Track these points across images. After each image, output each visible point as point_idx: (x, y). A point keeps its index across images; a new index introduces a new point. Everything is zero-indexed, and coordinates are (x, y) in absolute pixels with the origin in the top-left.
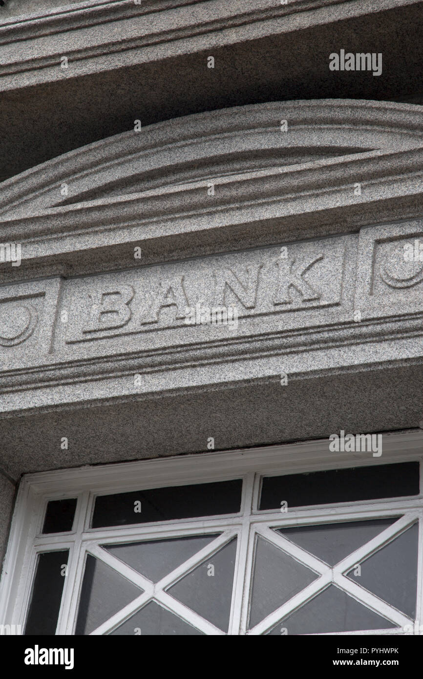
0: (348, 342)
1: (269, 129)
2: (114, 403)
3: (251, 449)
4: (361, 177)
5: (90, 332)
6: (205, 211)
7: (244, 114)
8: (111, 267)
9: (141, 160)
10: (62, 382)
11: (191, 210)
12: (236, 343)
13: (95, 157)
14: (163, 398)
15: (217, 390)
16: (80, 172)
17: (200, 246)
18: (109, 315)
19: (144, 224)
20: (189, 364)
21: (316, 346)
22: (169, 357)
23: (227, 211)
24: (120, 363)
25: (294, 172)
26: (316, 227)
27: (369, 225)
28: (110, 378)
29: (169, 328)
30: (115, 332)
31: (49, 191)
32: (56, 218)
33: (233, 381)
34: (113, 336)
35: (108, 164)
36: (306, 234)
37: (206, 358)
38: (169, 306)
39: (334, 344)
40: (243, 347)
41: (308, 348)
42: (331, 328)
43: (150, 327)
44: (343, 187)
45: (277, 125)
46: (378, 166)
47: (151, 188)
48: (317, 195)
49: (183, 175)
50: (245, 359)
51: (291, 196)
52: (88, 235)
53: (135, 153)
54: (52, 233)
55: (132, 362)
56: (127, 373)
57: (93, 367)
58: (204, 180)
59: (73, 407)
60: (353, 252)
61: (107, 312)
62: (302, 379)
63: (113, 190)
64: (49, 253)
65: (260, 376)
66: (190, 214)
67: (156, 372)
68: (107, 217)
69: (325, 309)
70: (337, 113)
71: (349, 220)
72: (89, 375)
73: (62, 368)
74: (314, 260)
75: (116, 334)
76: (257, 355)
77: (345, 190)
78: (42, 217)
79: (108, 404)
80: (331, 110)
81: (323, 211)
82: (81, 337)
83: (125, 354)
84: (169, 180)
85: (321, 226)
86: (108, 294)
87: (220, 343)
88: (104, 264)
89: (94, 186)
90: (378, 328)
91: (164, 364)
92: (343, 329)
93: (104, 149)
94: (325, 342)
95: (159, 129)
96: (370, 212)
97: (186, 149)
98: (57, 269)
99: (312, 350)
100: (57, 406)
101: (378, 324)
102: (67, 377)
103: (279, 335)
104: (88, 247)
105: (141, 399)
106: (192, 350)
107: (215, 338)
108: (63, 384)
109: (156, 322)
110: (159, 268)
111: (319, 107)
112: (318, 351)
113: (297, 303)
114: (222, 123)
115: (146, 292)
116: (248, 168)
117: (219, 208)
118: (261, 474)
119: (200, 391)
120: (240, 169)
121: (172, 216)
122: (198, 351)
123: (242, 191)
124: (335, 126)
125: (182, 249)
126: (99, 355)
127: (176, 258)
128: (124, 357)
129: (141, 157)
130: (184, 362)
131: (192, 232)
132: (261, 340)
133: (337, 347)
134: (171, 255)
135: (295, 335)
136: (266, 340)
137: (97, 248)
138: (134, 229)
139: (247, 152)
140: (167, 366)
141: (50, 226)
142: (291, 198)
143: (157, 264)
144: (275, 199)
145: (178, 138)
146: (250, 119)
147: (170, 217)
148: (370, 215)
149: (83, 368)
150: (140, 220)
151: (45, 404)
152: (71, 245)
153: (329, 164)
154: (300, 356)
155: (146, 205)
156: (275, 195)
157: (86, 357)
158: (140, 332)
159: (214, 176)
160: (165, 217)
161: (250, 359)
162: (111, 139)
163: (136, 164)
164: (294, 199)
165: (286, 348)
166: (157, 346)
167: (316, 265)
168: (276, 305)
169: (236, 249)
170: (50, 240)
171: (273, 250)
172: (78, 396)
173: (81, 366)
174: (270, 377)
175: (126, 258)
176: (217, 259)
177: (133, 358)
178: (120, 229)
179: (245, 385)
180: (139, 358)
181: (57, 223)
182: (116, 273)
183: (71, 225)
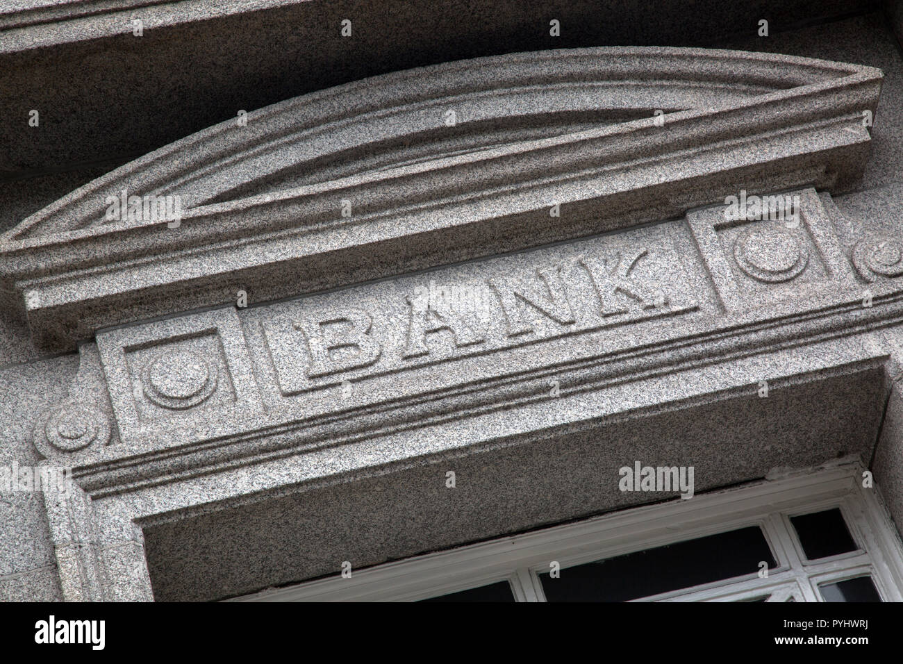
0: (732, 355)
1: (515, 90)
2: (393, 472)
3: (526, 534)
4: (689, 142)
5: (321, 376)
6: (464, 198)
7: (478, 69)
8: (313, 287)
9: (323, 136)
10: (299, 449)
11: (442, 198)
12: (570, 370)
13: (254, 133)
14: (470, 456)
15: (552, 436)
16: (230, 156)
17: (453, 248)
18: (342, 350)
19: (370, 221)
20: (500, 405)
21: (686, 365)
22: (469, 397)
23: (497, 196)
24: (393, 412)
25: (596, 139)
26: (621, 214)
27: (698, 207)
28: (376, 436)
29: (449, 360)
30: (362, 373)
31: (185, 184)
32: (229, 217)
33: (577, 422)
34: (361, 378)
35: (273, 143)
36: (608, 225)
37: (526, 395)
38: (436, 331)
39: (712, 360)
40: (582, 374)
41: (675, 368)
42: (707, 338)
43: (415, 362)
44: (664, 157)
45: (526, 83)
46: (711, 127)
47: (342, 176)
48: (628, 170)
49: (388, 156)
50: (584, 391)
51: (590, 172)
52: (281, 241)
53: (313, 127)
54: (221, 241)
55: (411, 410)
56: (403, 426)
57: (348, 423)
58: (421, 162)
59: (326, 483)
60: (684, 243)
61: (338, 347)
62: (677, 409)
63: (283, 180)
64: (222, 269)
65: (616, 410)
66: (442, 203)
67: (450, 421)
68: (314, 212)
69: (679, 317)
70: (618, 65)
71: (672, 201)
72: (343, 435)
73: (297, 429)
74: (637, 255)
75: (366, 374)
76: (602, 383)
77: (666, 160)
78: (206, 217)
79: (382, 473)
80: (609, 62)
81: (643, 189)
82: (308, 384)
83: (399, 400)
84: (368, 164)
85: (629, 212)
86: (328, 323)
87: (546, 372)
88: (302, 283)
89: (258, 174)
90: (773, 333)
91: (460, 409)
92: (722, 338)
93: (267, 122)
94: (699, 358)
95: (349, 92)
96: (701, 190)
97: (391, 120)
98: (230, 293)
99: (681, 370)
100: (299, 485)
101: (771, 328)
102: (305, 441)
103: (632, 354)
104: (289, 256)
105: (435, 462)
106: (503, 384)
107: (539, 365)
108: (300, 453)
109: (427, 353)
110: (390, 283)
111: (592, 57)
112: (688, 371)
113: (636, 312)
114: (445, 82)
115: (389, 316)
116: (487, 144)
117: (486, 193)
118: (536, 570)
119: (527, 441)
120: (475, 146)
121: (414, 207)
122: (514, 385)
123: (520, 167)
124: (615, 83)
125: (426, 255)
126: (358, 404)
127: (415, 268)
128: (398, 404)
129: (323, 132)
130: (492, 404)
131: (453, 227)
132: (606, 363)
133: (715, 364)
134: (408, 264)
135: (656, 352)
136: (614, 361)
137: (304, 257)
138: (355, 228)
139: (489, 121)
140: (466, 411)
141: (221, 230)
142: (590, 175)
143: (386, 278)
144: (568, 177)
145: (379, 104)
146: (488, 76)
147: (410, 208)
148: (702, 193)
149: (332, 425)
150: (363, 214)
151: (281, 483)
152: (257, 255)
153: (645, 126)
154: (664, 379)
155: (374, 193)
156: (566, 172)
157: (337, 409)
158: (404, 370)
159: (435, 156)
160: (403, 209)
161: (591, 390)
162: (276, 107)
163: (317, 143)
164: (595, 176)
165: (643, 370)
166: (450, 383)
167: (641, 263)
168: (606, 316)
169: (505, 250)
170: (218, 250)
171: (561, 248)
172: (332, 466)
173: (328, 423)
174: (631, 411)
175: (337, 273)
176: (480, 266)
177: (412, 405)
178: (333, 229)
179: (594, 425)
180: (421, 403)
181: (233, 224)
182: (321, 295)
183: (254, 227)
